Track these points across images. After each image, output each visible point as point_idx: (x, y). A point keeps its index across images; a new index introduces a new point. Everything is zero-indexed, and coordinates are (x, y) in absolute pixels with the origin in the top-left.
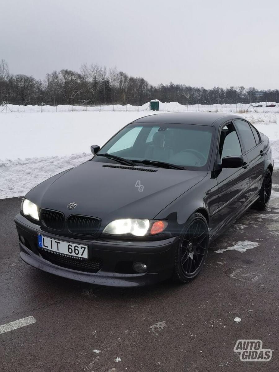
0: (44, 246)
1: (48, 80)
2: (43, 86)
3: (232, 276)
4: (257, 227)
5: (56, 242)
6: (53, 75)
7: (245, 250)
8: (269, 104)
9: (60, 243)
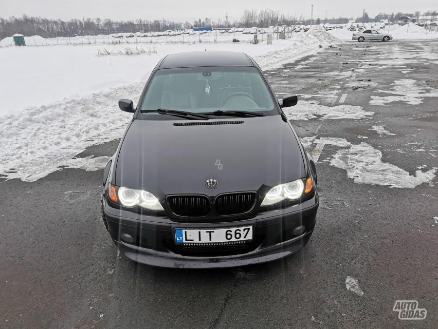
0: (187, 240)
5: (207, 232)
8: (129, 34)
9: (213, 232)
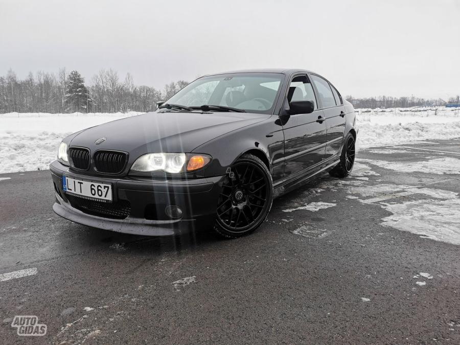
0: (68, 189)
1: (167, 90)
2: (162, 95)
3: (296, 232)
4: (336, 191)
5: (79, 182)
6: (171, 85)
7: (317, 210)
8: (365, 110)
9: (82, 183)
